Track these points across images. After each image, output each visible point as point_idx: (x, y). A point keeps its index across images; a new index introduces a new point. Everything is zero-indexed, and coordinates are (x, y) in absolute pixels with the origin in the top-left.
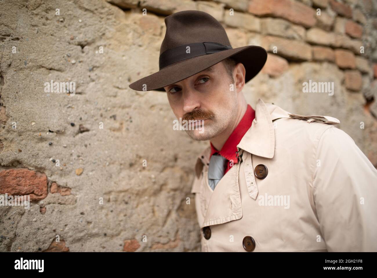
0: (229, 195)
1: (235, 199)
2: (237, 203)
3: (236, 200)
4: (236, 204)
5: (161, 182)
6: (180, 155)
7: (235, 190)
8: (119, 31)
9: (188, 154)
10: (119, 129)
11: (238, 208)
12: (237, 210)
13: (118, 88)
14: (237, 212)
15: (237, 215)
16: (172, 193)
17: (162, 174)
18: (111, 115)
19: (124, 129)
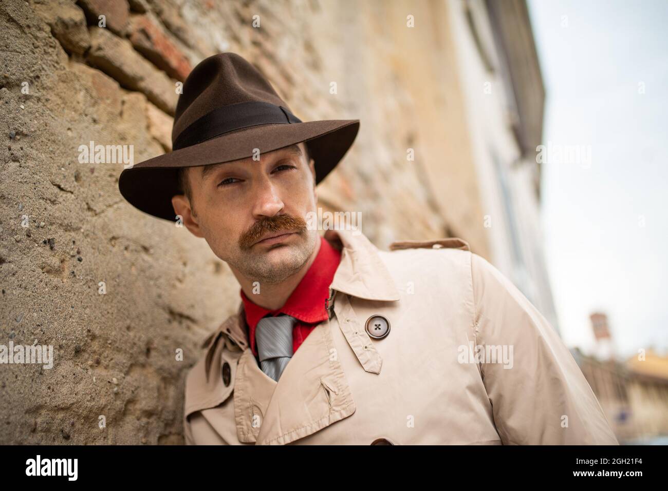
0: (320, 377)
1: (335, 382)
2: (340, 388)
3: (338, 382)
4: (339, 390)
5: (128, 395)
6: (156, 343)
7: (330, 367)
8: (64, 82)
9: (167, 342)
10: (58, 272)
11: (344, 397)
12: (342, 401)
13: (59, 187)
14: (344, 404)
15: (344, 409)
16: (144, 420)
17: (128, 378)
18: (45, 238)
19: (67, 273)
